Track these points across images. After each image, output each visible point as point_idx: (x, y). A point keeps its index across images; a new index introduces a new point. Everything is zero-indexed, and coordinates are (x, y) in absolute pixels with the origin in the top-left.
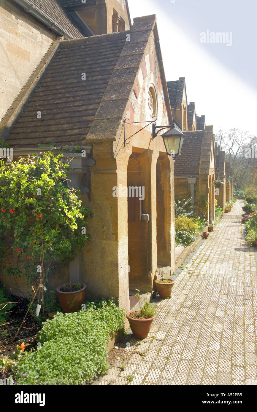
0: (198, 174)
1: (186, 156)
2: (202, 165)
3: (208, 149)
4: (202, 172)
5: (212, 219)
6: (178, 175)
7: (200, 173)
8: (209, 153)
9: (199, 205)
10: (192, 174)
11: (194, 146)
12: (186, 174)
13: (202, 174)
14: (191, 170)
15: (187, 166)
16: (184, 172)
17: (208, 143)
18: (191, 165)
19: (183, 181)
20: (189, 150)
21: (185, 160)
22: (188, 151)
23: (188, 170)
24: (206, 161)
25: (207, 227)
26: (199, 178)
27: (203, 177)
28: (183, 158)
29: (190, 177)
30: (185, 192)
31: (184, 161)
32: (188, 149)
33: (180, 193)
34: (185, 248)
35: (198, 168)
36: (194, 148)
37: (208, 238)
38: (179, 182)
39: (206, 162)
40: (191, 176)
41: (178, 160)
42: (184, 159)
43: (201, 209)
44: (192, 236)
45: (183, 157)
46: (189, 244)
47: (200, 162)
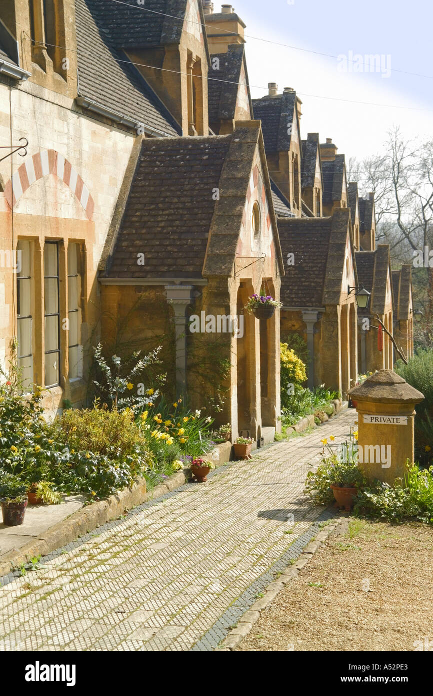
0: (198, 274)
1: (168, 215)
2: (212, 246)
3: (235, 197)
4: (209, 268)
5: (258, 421)
6: (137, 274)
7: (204, 271)
8: (238, 209)
9: (202, 375)
10: (179, 273)
11: (196, 184)
12: (162, 275)
13: (208, 273)
14: (181, 262)
15: (169, 248)
16: (155, 266)
17: (239, 175)
18: (181, 245)
19: (152, 294)
20: (179, 197)
21: (163, 228)
22: (176, 200)
23: (170, 261)
24: (227, 232)
25: (228, 445)
26: (202, 287)
27: (214, 284)
28: (159, 222)
29: (173, 283)
30: (160, 332)
31: (160, 232)
32: (179, 193)
33: (142, 336)
34: (84, 506)
35: (200, 254)
36: (195, 193)
37: (209, 478)
38: (139, 298)
39: (225, 236)
40: (178, 280)
41: (143, 228)
42: (162, 224)
43: (208, 385)
44: (115, 470)
45: (160, 219)
46: (103, 494)
47: (209, 235)
